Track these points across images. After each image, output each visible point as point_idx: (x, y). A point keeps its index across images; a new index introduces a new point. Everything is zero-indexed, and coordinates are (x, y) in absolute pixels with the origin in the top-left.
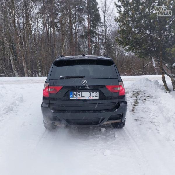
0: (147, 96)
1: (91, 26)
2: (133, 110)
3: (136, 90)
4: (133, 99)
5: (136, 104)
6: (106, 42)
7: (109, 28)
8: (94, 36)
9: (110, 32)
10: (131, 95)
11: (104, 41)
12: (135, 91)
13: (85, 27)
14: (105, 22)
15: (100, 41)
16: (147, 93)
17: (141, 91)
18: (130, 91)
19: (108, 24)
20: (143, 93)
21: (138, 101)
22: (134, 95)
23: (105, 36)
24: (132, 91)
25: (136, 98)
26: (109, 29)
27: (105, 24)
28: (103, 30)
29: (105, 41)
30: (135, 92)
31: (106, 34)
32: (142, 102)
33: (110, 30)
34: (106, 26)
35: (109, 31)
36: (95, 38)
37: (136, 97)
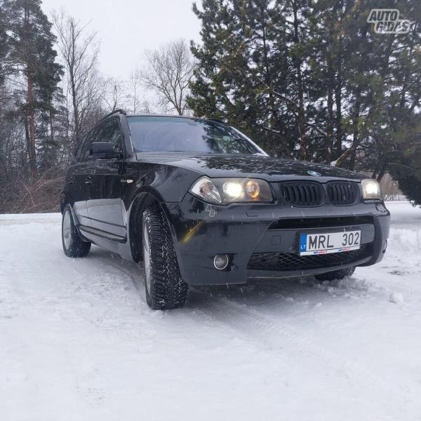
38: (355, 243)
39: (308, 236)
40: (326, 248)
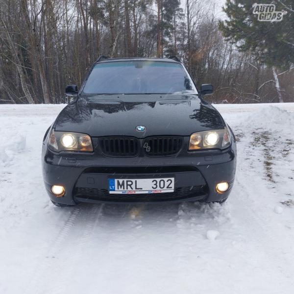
0: (287, 142)
1: (162, 14)
2: (269, 176)
3: (257, 129)
4: (258, 148)
5: (269, 161)
6: (189, 44)
7: (195, 17)
8: (167, 34)
9: (196, 25)
10: (252, 140)
11: (186, 42)
12: (256, 131)
13: (152, 16)
14: (188, 7)
15: (178, 43)
16: (285, 136)
17: (270, 131)
18: (246, 131)
19: (194, 10)
20: (275, 137)
21: (272, 154)
22: (257, 140)
23: (189, 33)
24: (251, 132)
25: (264, 148)
26: (195, 21)
27: (188, 11)
28: (183, 24)
29: (188, 42)
30: (258, 134)
31: (189, 30)
32: (280, 155)
33: (197, 22)
34: (190, 16)
35: (194, 24)
36: (170, 37)
37: (264, 144)
38: (168, 187)
39: (116, 180)
40: (134, 189)
